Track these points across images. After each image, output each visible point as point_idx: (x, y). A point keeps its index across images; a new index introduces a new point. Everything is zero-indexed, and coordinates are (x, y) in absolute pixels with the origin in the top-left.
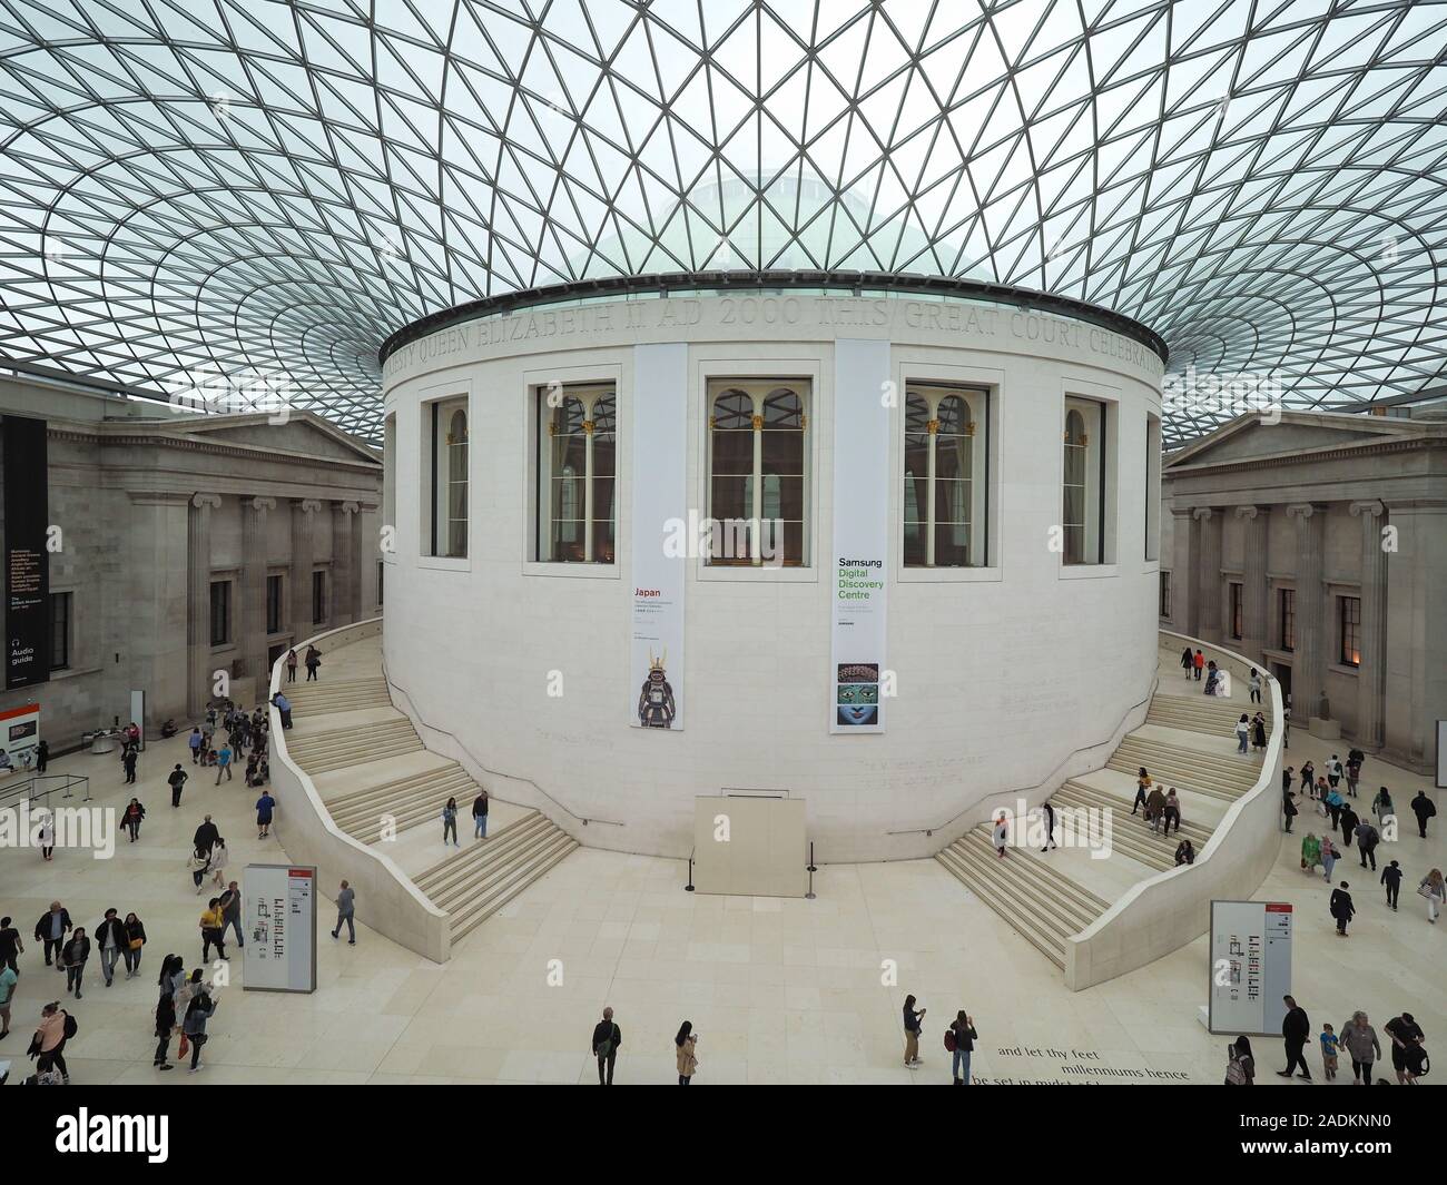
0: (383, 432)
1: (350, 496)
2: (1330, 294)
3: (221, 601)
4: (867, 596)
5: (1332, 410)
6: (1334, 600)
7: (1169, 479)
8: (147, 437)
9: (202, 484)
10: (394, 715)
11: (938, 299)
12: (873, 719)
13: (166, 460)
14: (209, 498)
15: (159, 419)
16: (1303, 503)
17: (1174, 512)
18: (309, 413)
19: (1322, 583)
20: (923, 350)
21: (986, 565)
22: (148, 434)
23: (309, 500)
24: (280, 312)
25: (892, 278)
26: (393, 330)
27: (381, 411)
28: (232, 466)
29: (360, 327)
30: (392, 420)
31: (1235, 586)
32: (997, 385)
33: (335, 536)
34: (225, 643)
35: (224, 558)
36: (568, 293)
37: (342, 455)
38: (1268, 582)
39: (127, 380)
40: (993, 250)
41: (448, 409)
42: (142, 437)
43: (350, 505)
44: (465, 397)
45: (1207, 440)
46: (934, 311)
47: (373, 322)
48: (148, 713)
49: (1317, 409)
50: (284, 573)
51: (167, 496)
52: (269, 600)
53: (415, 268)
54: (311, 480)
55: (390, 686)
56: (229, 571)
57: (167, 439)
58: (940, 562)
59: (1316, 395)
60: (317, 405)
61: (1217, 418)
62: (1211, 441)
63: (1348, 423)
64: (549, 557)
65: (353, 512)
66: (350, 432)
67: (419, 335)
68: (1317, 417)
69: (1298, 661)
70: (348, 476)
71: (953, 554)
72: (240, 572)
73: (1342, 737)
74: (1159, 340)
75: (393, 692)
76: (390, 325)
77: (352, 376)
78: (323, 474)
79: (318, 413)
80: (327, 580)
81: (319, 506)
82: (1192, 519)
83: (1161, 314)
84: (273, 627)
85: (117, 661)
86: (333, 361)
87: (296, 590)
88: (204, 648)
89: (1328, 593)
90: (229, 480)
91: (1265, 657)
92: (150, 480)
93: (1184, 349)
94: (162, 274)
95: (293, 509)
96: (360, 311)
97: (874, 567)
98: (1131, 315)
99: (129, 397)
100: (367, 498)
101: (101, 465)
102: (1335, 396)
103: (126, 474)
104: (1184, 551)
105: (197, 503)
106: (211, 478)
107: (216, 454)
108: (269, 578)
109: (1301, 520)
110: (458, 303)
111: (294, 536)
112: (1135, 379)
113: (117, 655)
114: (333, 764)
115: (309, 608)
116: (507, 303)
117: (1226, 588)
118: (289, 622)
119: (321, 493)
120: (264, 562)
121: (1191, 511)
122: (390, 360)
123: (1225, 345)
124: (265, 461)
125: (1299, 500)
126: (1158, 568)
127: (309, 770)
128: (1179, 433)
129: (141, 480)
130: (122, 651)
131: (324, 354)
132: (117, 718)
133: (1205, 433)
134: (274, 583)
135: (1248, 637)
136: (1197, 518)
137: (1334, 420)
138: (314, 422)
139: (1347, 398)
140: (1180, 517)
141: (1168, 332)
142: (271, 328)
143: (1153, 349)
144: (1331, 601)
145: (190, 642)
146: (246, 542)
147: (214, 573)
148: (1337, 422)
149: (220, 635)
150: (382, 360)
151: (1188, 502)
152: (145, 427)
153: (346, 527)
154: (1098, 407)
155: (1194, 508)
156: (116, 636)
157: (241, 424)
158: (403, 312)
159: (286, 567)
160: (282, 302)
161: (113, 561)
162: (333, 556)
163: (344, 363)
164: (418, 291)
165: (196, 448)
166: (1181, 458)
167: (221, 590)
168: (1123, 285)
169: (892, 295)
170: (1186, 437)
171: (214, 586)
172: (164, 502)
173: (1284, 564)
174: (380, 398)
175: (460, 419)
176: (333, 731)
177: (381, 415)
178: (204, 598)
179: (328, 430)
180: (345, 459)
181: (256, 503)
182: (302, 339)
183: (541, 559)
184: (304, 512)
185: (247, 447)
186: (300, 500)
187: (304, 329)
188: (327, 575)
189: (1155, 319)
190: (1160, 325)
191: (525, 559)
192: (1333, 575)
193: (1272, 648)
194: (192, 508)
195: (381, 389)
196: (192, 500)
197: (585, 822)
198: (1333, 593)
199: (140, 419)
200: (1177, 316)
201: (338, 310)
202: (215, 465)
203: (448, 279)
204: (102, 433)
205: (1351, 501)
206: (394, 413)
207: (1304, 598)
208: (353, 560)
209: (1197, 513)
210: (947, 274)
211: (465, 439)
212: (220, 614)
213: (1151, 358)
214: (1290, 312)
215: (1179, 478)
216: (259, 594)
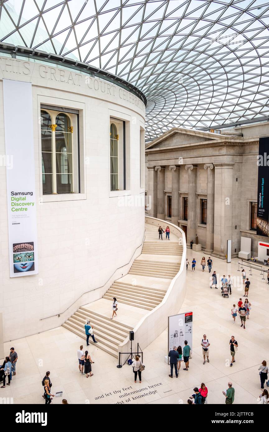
2: (199, 85)
4: (26, 209)
5: (198, 129)
6: (199, 201)
7: (147, 154)
11: (54, 65)
12: (32, 268)
16: (190, 164)
17: (148, 168)
19: (196, 194)
20: (48, 90)
21: (80, 192)
25: (32, 52)
31: (169, 197)
32: (82, 110)
38: (180, 194)
40: (79, 46)
45: (159, 139)
46: (53, 71)
49: (194, 129)
58: (59, 192)
59: (194, 123)
61: (163, 130)
62: (161, 139)
63: (203, 135)
68: (194, 132)
69: (189, 224)
71: (65, 189)
73: (202, 250)
74: (144, 96)
82: (154, 170)
83: (144, 85)
89: (198, 198)
91: (179, 223)
93: (152, 101)
97: (29, 196)
98: (134, 84)
102: (200, 124)
104: (152, 183)
109: (189, 170)
112: (136, 112)
117: (166, 198)
121: (154, 167)
123: (165, 101)
125: (189, 163)
126: (144, 191)
128: (149, 135)
133: (158, 136)
135: (174, 216)
136: (156, 170)
137: (199, 133)
139: (203, 126)
140: (150, 170)
141: (147, 93)
143: (142, 100)
144: (198, 201)
148: (200, 134)
151: (153, 164)
154: (122, 123)
155: (155, 166)
166: (150, 146)
168: (131, 71)
169: (32, 60)
170: (152, 137)
173: (185, 188)
189: (142, 87)
190: (144, 90)
192: (199, 192)
193: (181, 220)
198: (199, 198)
200: (150, 87)
205: (204, 164)
207: (190, 200)
209: (156, 168)
210: (58, 53)
213: (141, 103)
214: (186, 90)
215: (150, 154)
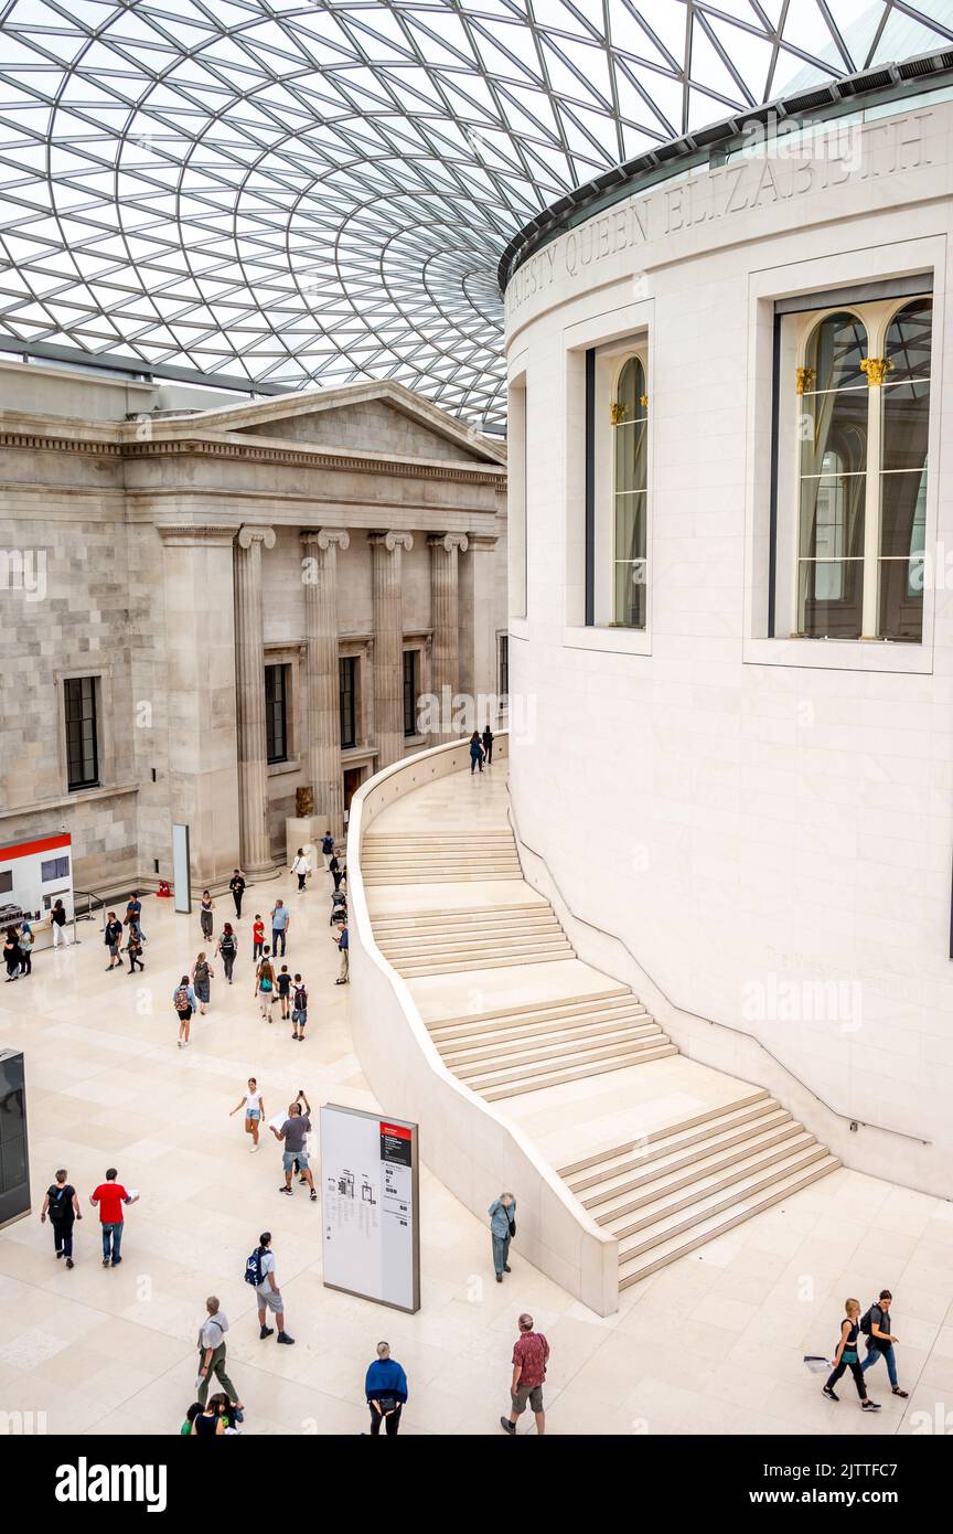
0: (504, 409)
1: (454, 524)
3: (278, 697)
8: (178, 442)
9: (247, 511)
10: (524, 895)
13: (206, 475)
14: (259, 533)
15: (193, 412)
18: (392, 384)
22: (180, 436)
23: (396, 531)
24: (348, 217)
26: (520, 222)
27: (501, 372)
28: (287, 479)
29: (468, 225)
30: (520, 389)
33: (435, 591)
34: (286, 760)
35: (283, 631)
36: (837, 103)
37: (444, 453)
39: (152, 354)
41: (612, 359)
42: (173, 442)
43: (456, 539)
44: (642, 335)
47: (488, 214)
48: (194, 859)
50: (361, 653)
51: (205, 533)
52: (342, 694)
53: (557, 102)
54: (397, 497)
55: (520, 845)
56: (289, 649)
57: (204, 443)
60: (405, 369)
64: (794, 630)
65: (459, 549)
66: (453, 413)
67: (563, 227)
70: (453, 488)
72: (303, 649)
75: (526, 856)
76: (516, 215)
77: (457, 314)
78: (416, 487)
79: (406, 383)
80: (424, 666)
81: (409, 541)
84: (348, 739)
85: (154, 780)
86: (427, 291)
87: (380, 678)
88: (258, 767)
90: (282, 503)
92: (183, 508)
94: (193, 180)
95: (372, 548)
96: (468, 196)
99: (156, 381)
100: (481, 525)
101: (124, 488)
103: (154, 499)
105: (244, 542)
106: (262, 501)
107: (266, 463)
108: (342, 661)
110: (631, 156)
113: (154, 770)
114: (438, 966)
115: (396, 710)
116: (720, 141)
118: (370, 730)
119: (413, 520)
120: (335, 635)
122: (517, 279)
124: (334, 469)
127: (404, 968)
129: (173, 508)
130: (159, 765)
131: (413, 280)
132: (157, 861)
134: (349, 668)
138: (400, 399)
142: (336, 245)
145: (241, 757)
146: (309, 602)
147: (269, 651)
149: (278, 750)
150: (504, 280)
152: (176, 427)
153: (449, 577)
156: (151, 743)
157: (299, 412)
158: (536, 188)
159: (365, 643)
160: (352, 199)
161: (143, 632)
162: (432, 626)
163: (445, 294)
164: (562, 145)
165: (241, 455)
167: (278, 679)
171: (269, 671)
172: (202, 542)
174: (498, 348)
175: (635, 373)
176: (437, 913)
177: (501, 379)
178: (256, 690)
179: (421, 412)
180: (449, 459)
181: (322, 540)
182: (381, 259)
183: (777, 632)
184: (389, 553)
185: (308, 448)
186: (381, 533)
187: (383, 240)
188: (422, 656)
191: (748, 634)
194: (239, 552)
195: (502, 332)
196: (238, 535)
197: (854, 1126)
199: (168, 414)
201: (434, 200)
202: (263, 478)
203: (613, 112)
204: (126, 440)
206: (525, 371)
208: (461, 630)
211: (640, 411)
212: (278, 715)
216: (327, 685)
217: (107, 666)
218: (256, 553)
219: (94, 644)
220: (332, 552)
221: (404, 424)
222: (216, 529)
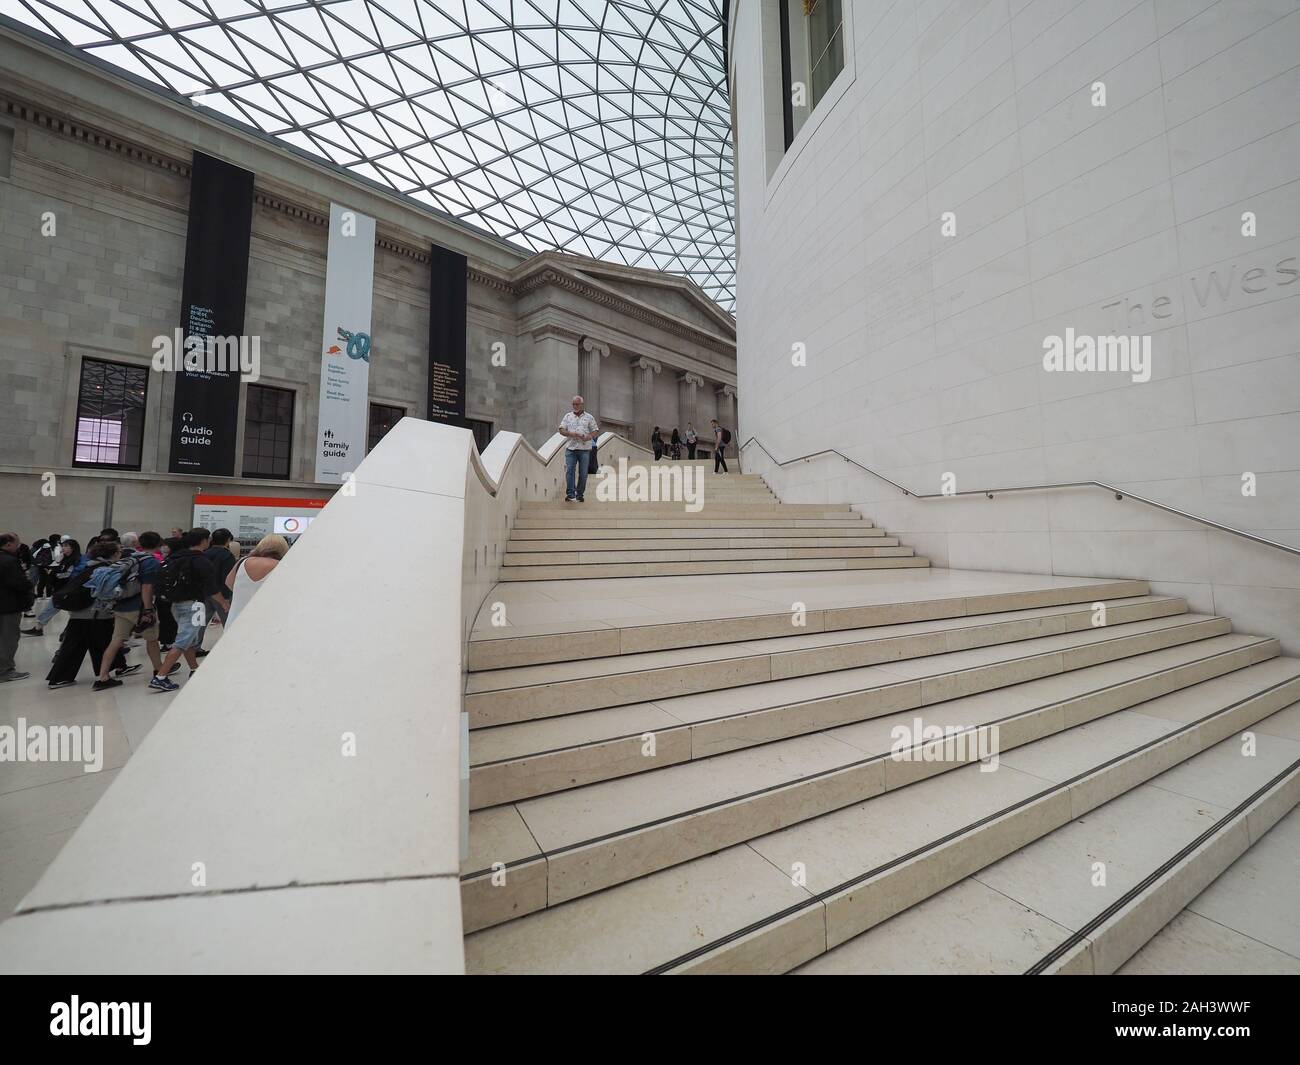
8: (541, 273)
9: (590, 329)
13: (560, 298)
14: (599, 346)
22: (539, 265)
23: (692, 373)
28: (619, 320)
42: (538, 274)
43: (732, 389)
51: (558, 331)
54: (693, 353)
56: (621, 427)
57: (556, 273)
70: (729, 361)
72: (631, 429)
78: (705, 352)
90: (615, 333)
92: (545, 316)
103: (531, 317)
105: (587, 345)
106: (600, 328)
107: (604, 305)
111: (681, 410)
119: (703, 370)
129: (540, 319)
146: (635, 401)
147: (607, 424)
152: (537, 260)
157: (624, 275)
165: (581, 290)
172: (555, 337)
180: (723, 337)
181: (642, 363)
184: (688, 385)
185: (630, 298)
186: (684, 372)
194: (583, 354)
196: (581, 341)
202: (603, 315)
217: (498, 417)
218: (595, 358)
219: (490, 401)
220: (649, 373)
221: (697, 313)
222: (566, 331)
